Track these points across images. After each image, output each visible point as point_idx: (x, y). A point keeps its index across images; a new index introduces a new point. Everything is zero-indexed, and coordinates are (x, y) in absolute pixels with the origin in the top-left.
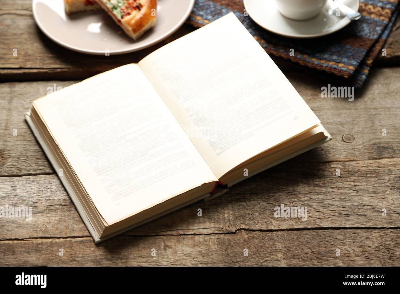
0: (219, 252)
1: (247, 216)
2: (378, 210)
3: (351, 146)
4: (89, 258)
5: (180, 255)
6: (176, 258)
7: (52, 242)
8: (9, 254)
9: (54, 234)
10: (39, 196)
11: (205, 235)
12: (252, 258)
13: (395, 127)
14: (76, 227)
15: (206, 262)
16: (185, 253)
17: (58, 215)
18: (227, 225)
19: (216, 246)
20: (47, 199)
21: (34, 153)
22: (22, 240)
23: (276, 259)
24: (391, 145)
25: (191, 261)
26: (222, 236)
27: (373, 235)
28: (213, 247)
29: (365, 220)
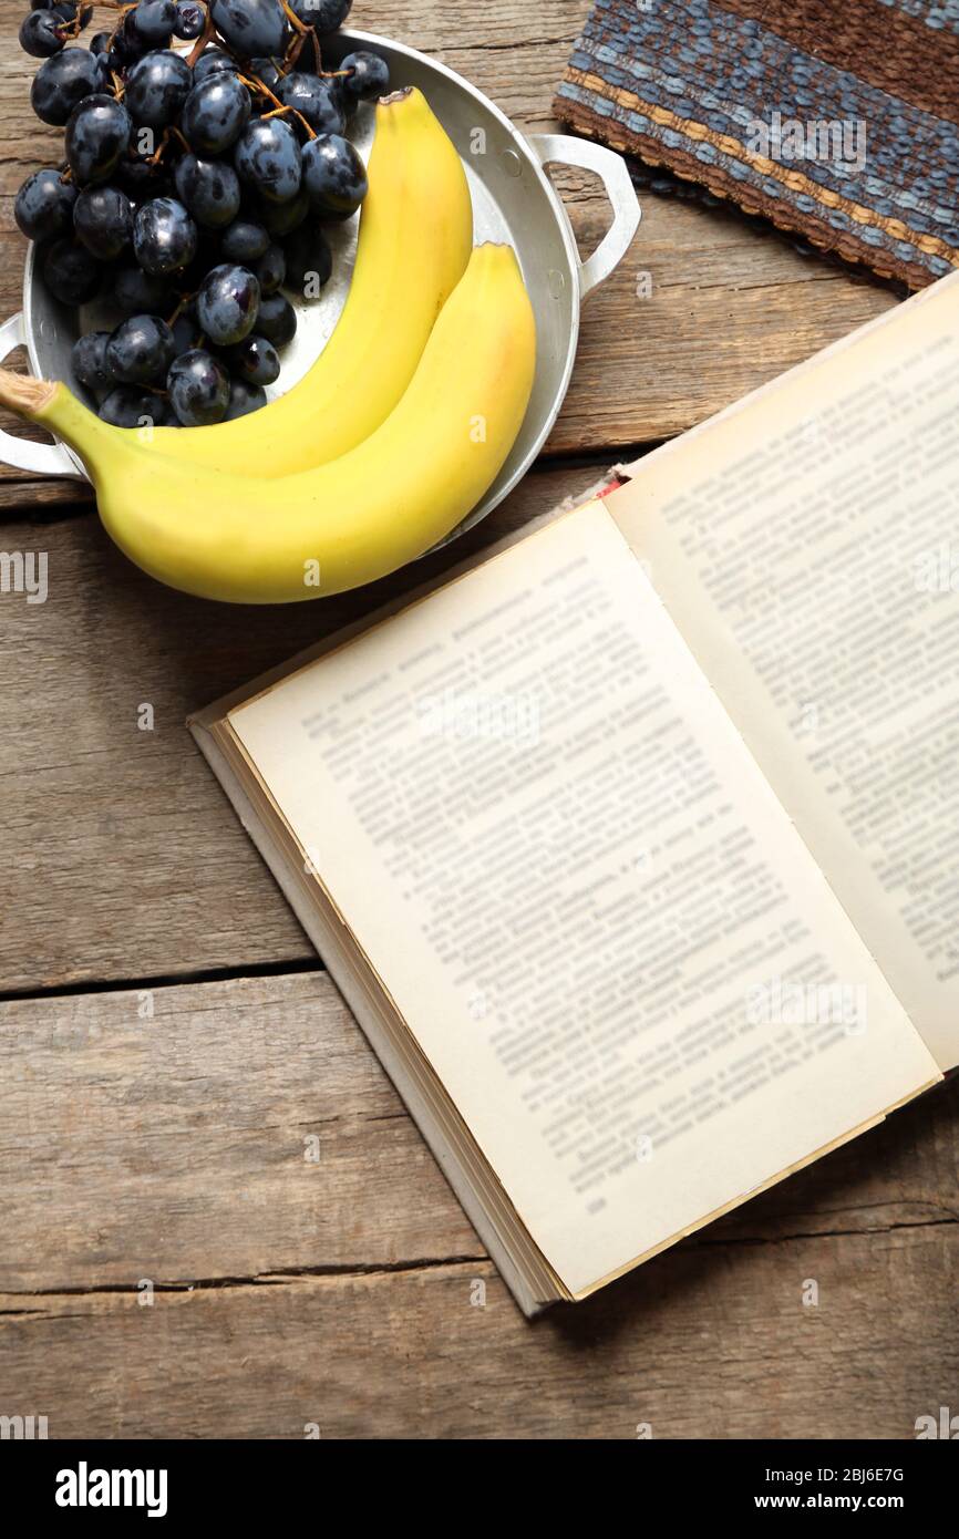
0: (922, 1303)
4: (485, 1346)
5: (792, 1318)
6: (779, 1333)
7: (350, 1287)
8: (213, 1341)
9: (352, 1252)
10: (271, 1081)
11: (869, 1236)
14: (421, 1216)
15: (878, 1342)
16: (808, 1310)
17: (353, 1166)
18: (945, 1187)
19: (912, 1277)
20: (303, 1091)
21: (220, 870)
22: (249, 1281)
25: (830, 1340)
26: (930, 1234)
28: (902, 1282)
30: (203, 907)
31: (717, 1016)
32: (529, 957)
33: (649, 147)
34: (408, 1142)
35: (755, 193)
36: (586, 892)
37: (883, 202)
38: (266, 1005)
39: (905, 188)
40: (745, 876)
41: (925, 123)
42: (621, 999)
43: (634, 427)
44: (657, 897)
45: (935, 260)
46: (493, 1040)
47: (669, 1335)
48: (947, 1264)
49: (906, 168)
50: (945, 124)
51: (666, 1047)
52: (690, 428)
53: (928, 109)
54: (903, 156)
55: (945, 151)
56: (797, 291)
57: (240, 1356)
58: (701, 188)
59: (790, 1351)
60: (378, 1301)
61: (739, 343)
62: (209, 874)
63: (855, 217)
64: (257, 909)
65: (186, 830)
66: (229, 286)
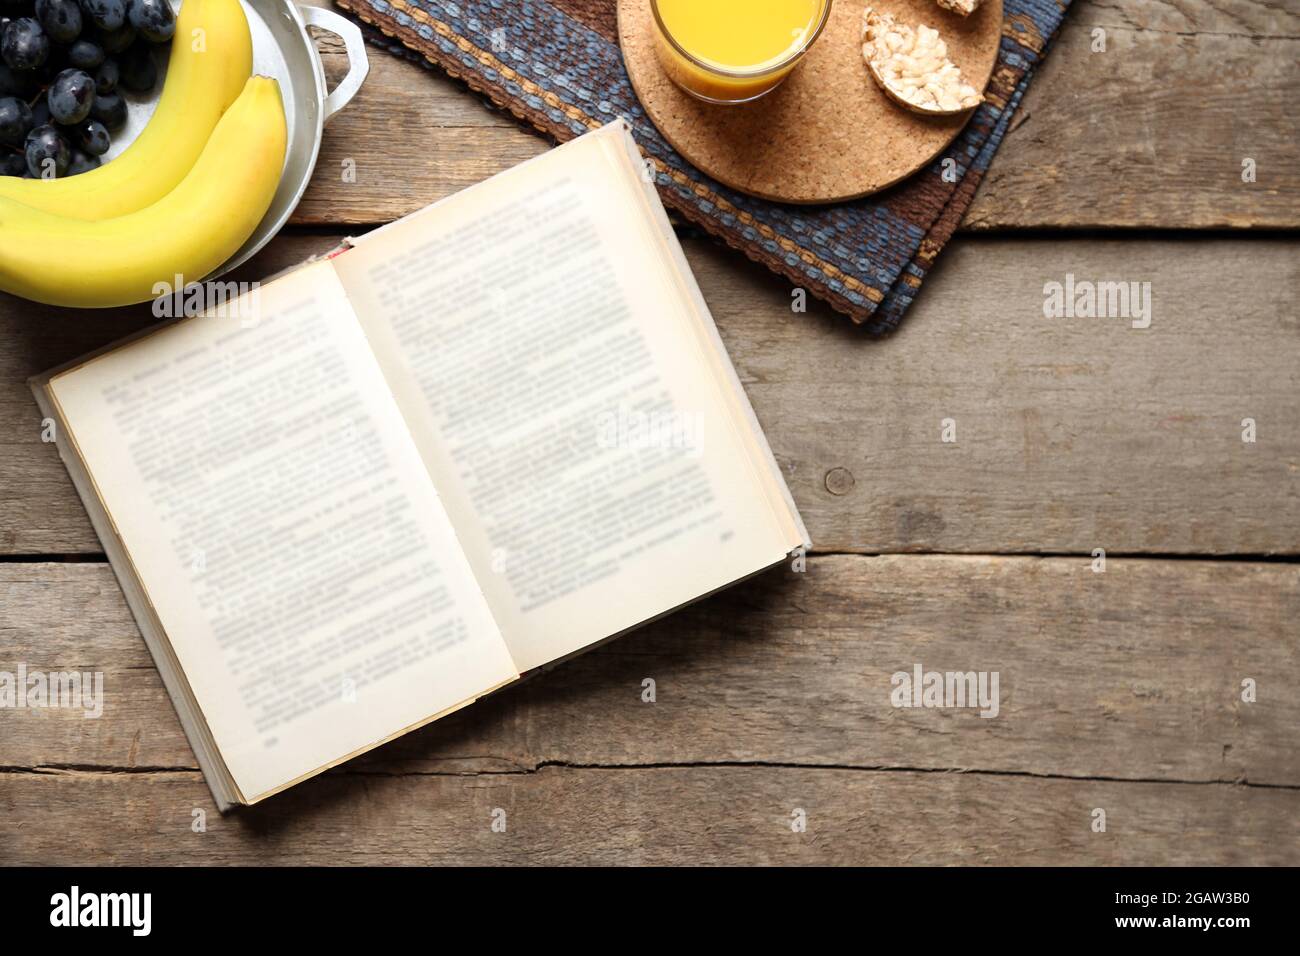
1: (569, 724)
2: (871, 715)
3: (843, 506)
6: (394, 837)
7: (100, 781)
9: (104, 757)
10: (62, 635)
11: (463, 778)
12: (569, 843)
13: (958, 451)
14: (156, 737)
16: (415, 823)
17: (113, 699)
18: (518, 750)
19: (488, 807)
20: (83, 644)
22: (29, 770)
23: (621, 846)
24: (939, 510)
26: (504, 780)
27: (851, 787)
28: (481, 810)
29: (840, 745)
30: (28, 511)
31: (370, 621)
32: (245, 569)
33: (387, 23)
34: (154, 686)
35: (456, 63)
36: (289, 528)
37: (544, 80)
38: (64, 583)
39: (560, 72)
40: (401, 528)
41: (578, 30)
42: (305, 604)
43: (361, 213)
44: (338, 536)
45: (577, 124)
46: (213, 622)
47: (319, 832)
48: (513, 801)
49: (563, 59)
50: (591, 33)
51: (331, 639)
52: (400, 217)
53: (581, 21)
54: (561, 50)
55: (589, 51)
56: (484, 132)
57: (17, 820)
58: (421, 55)
59: (400, 849)
60: (120, 792)
61: (440, 163)
62: (34, 488)
63: (524, 88)
64: (67, 516)
65: (21, 456)
66: (72, 83)
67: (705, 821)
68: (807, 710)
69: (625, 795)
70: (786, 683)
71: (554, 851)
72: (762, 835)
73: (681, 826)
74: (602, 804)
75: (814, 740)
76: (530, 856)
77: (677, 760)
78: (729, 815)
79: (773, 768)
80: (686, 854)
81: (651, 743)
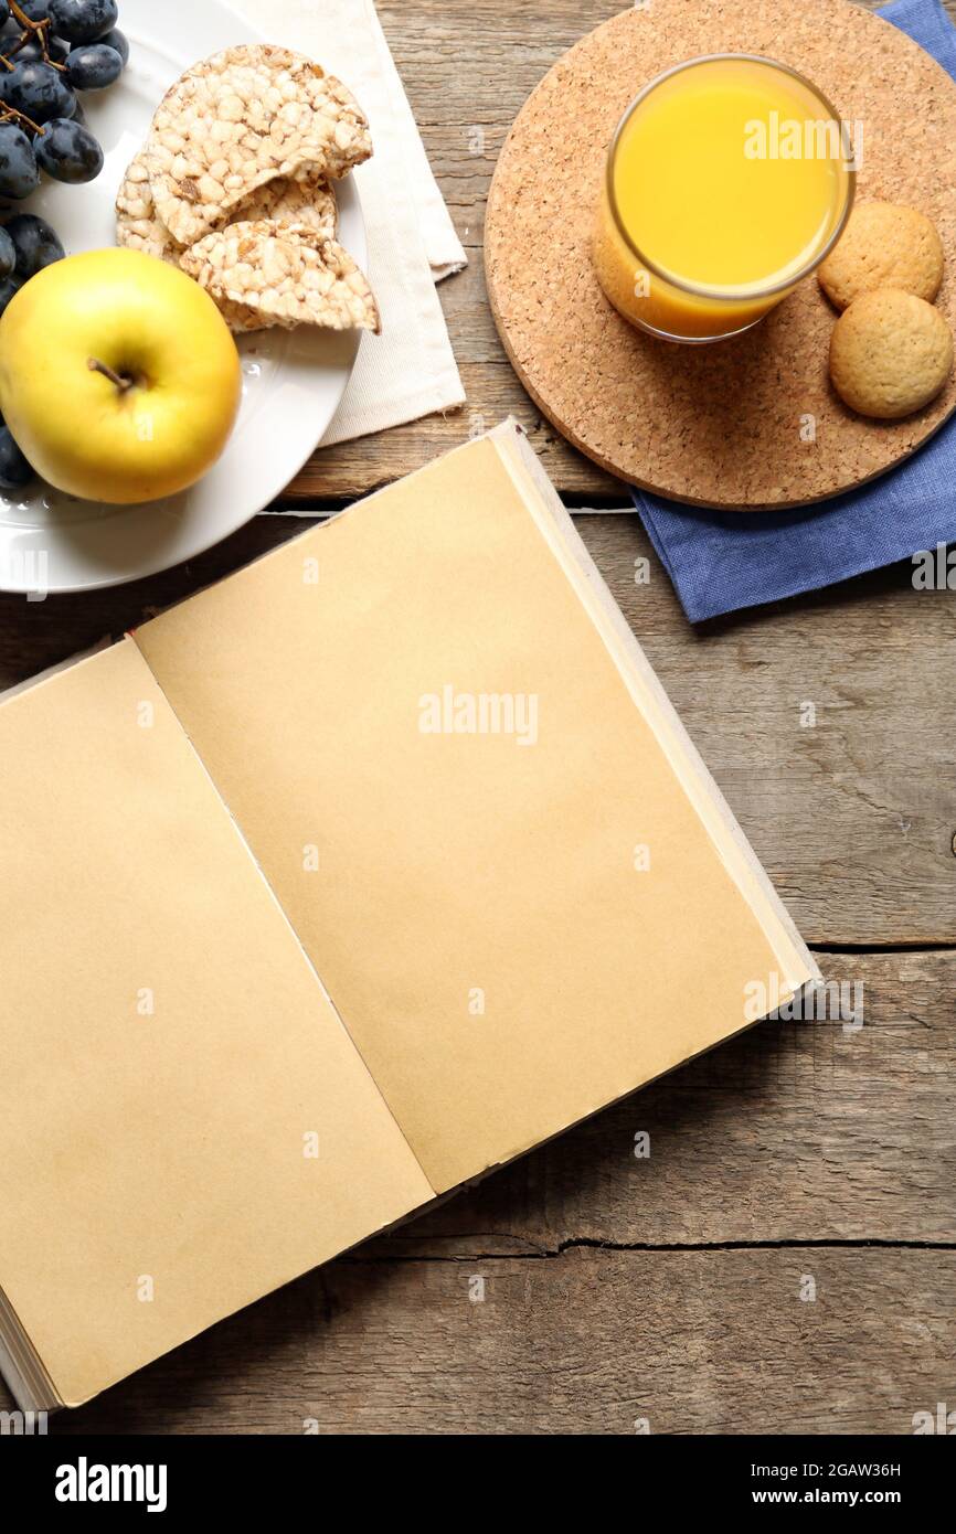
23: (683, 1361)
67: (798, 1326)
68: (938, 1166)
69: (685, 1287)
70: (910, 1128)
71: (587, 1368)
72: (882, 1346)
73: (765, 1332)
74: (653, 1301)
75: (949, 1209)
76: (554, 1376)
77: (757, 1238)
78: (833, 1316)
79: (893, 1250)
80: (774, 1373)
81: (718, 1215)
